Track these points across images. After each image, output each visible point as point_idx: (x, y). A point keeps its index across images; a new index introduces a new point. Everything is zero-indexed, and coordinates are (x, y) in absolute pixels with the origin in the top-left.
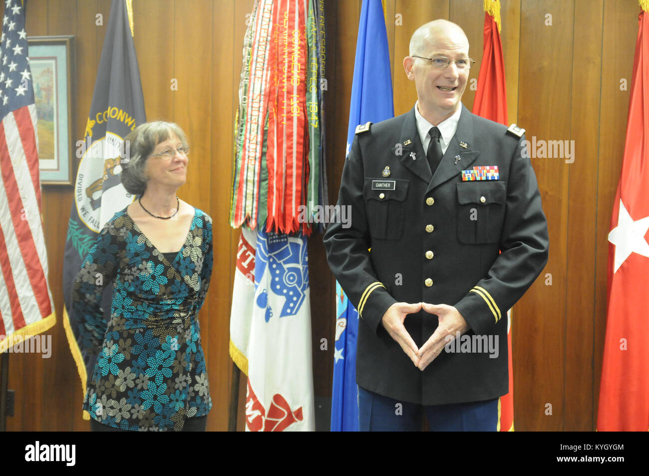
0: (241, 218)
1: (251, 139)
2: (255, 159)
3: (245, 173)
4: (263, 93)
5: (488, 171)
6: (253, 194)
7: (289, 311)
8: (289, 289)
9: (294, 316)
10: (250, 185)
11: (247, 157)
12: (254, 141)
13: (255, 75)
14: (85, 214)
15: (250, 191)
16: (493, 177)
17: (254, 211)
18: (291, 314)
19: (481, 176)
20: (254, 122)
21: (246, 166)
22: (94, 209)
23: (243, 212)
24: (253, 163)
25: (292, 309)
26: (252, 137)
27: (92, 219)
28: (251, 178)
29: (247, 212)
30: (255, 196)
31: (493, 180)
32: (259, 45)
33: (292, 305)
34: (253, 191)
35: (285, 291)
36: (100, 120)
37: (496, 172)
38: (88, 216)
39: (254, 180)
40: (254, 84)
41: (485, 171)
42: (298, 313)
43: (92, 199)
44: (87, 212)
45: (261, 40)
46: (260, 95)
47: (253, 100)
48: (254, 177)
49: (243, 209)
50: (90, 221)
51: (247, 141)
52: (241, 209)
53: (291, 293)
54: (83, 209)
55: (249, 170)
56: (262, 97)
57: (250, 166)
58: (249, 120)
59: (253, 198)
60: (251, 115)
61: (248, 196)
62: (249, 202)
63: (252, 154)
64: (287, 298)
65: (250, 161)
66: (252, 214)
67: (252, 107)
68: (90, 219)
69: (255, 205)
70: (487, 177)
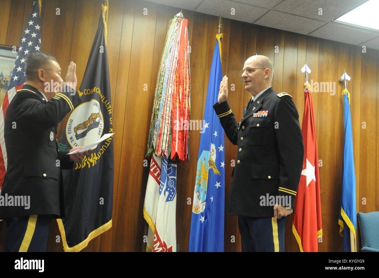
0: (160, 151)
1: (167, 114)
2: (168, 124)
3: (163, 129)
4: (172, 94)
5: (264, 113)
6: (166, 140)
7: (169, 199)
8: (171, 188)
9: (172, 201)
10: (165, 136)
11: (164, 122)
12: (168, 115)
13: (169, 85)
14: (72, 141)
15: (165, 139)
16: (265, 115)
17: (166, 149)
18: (170, 200)
19: (260, 115)
20: (168, 106)
21: (164, 126)
22: (77, 139)
23: (161, 149)
24: (167, 125)
25: (171, 198)
26: (167, 113)
27: (76, 144)
28: (166, 132)
29: (163, 149)
30: (167, 141)
31: (265, 117)
32: (171, 72)
33: (171, 196)
34: (167, 139)
35: (169, 189)
36: (85, 94)
37: (267, 113)
38: (74, 143)
39: (167, 134)
40: (169, 89)
41: (262, 113)
42: (173, 200)
43: (76, 133)
44: (73, 140)
45: (172, 70)
46: (171, 95)
47: (168, 96)
48: (167, 132)
49: (161, 147)
50: (75, 145)
51: (165, 115)
52: (160, 147)
53: (171, 190)
54: (71, 138)
55: (165, 129)
56: (171, 96)
57: (165, 127)
58: (166, 105)
59: (166, 142)
60: (167, 103)
61: (164, 141)
62: (164, 144)
63: (167, 121)
64: (169, 193)
65: (166, 124)
66: (165, 150)
67: (167, 99)
68: (75, 144)
69: (167, 145)
70: (262, 116)
